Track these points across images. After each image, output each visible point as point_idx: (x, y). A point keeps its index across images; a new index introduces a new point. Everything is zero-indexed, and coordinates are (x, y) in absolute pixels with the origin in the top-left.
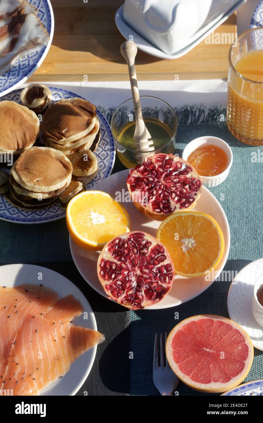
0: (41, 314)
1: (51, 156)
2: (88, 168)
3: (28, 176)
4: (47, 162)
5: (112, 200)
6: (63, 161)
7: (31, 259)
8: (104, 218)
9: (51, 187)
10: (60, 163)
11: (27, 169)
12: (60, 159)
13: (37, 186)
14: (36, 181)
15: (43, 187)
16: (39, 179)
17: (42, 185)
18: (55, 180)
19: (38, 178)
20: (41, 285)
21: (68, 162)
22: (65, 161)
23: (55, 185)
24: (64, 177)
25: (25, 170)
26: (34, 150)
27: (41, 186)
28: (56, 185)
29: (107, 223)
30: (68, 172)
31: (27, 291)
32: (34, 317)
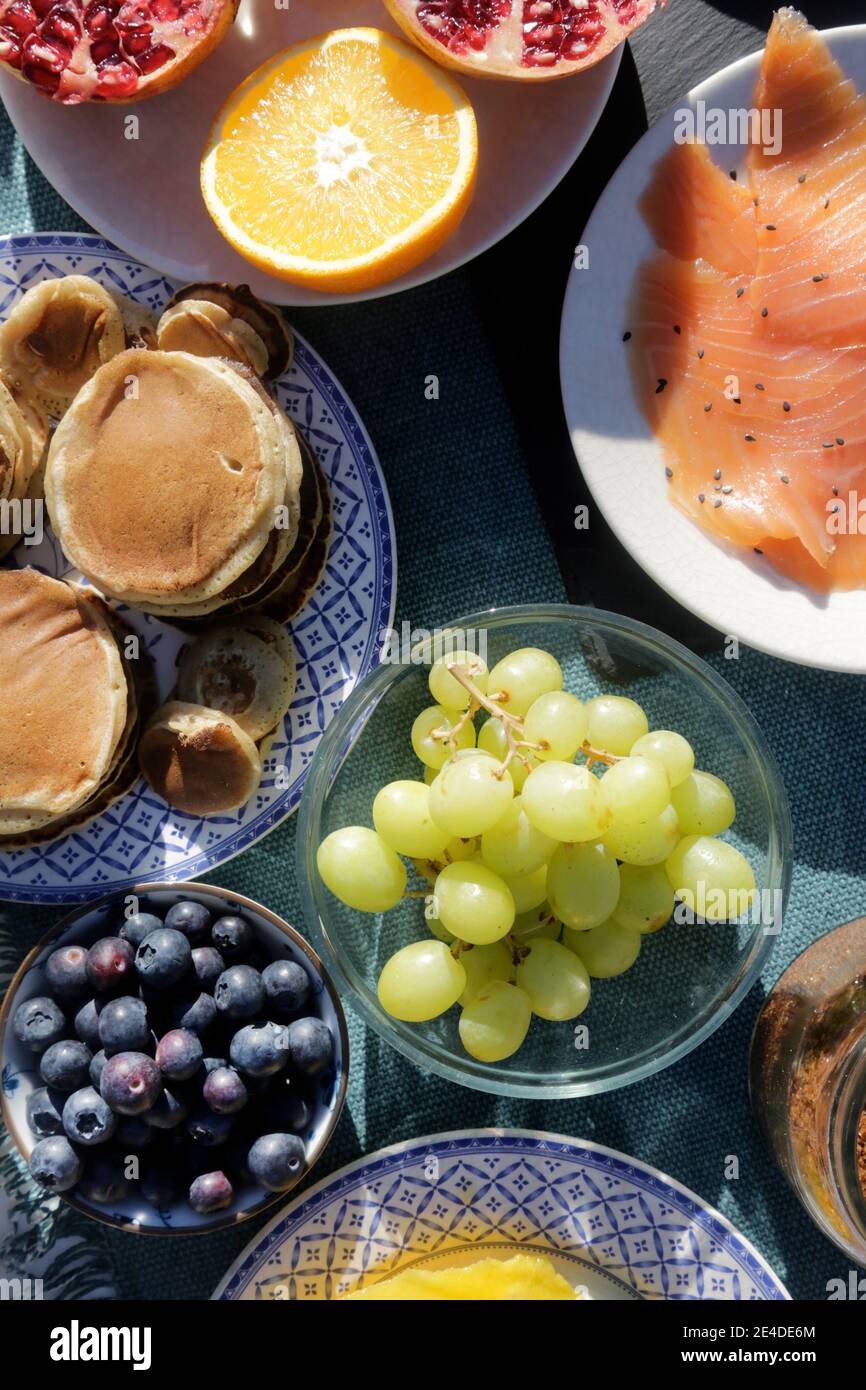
0: (740, 294)
1: (92, 464)
2: (87, 312)
3: (227, 509)
4: (131, 463)
5: (221, 144)
6: (102, 404)
7: (503, 441)
8: (324, 139)
9: (243, 399)
10: (110, 418)
11: (191, 528)
12: (96, 420)
13: (265, 454)
14: (239, 473)
15: (258, 429)
16: (225, 464)
17: (251, 436)
18: (205, 400)
19: (223, 468)
20: (627, 337)
21: (101, 383)
22: (98, 395)
23: (229, 390)
24: (175, 370)
25: (199, 537)
26: (83, 545)
27: (256, 439)
28: (230, 382)
29: (340, 117)
30: (146, 369)
31: (663, 385)
32: (765, 315)
